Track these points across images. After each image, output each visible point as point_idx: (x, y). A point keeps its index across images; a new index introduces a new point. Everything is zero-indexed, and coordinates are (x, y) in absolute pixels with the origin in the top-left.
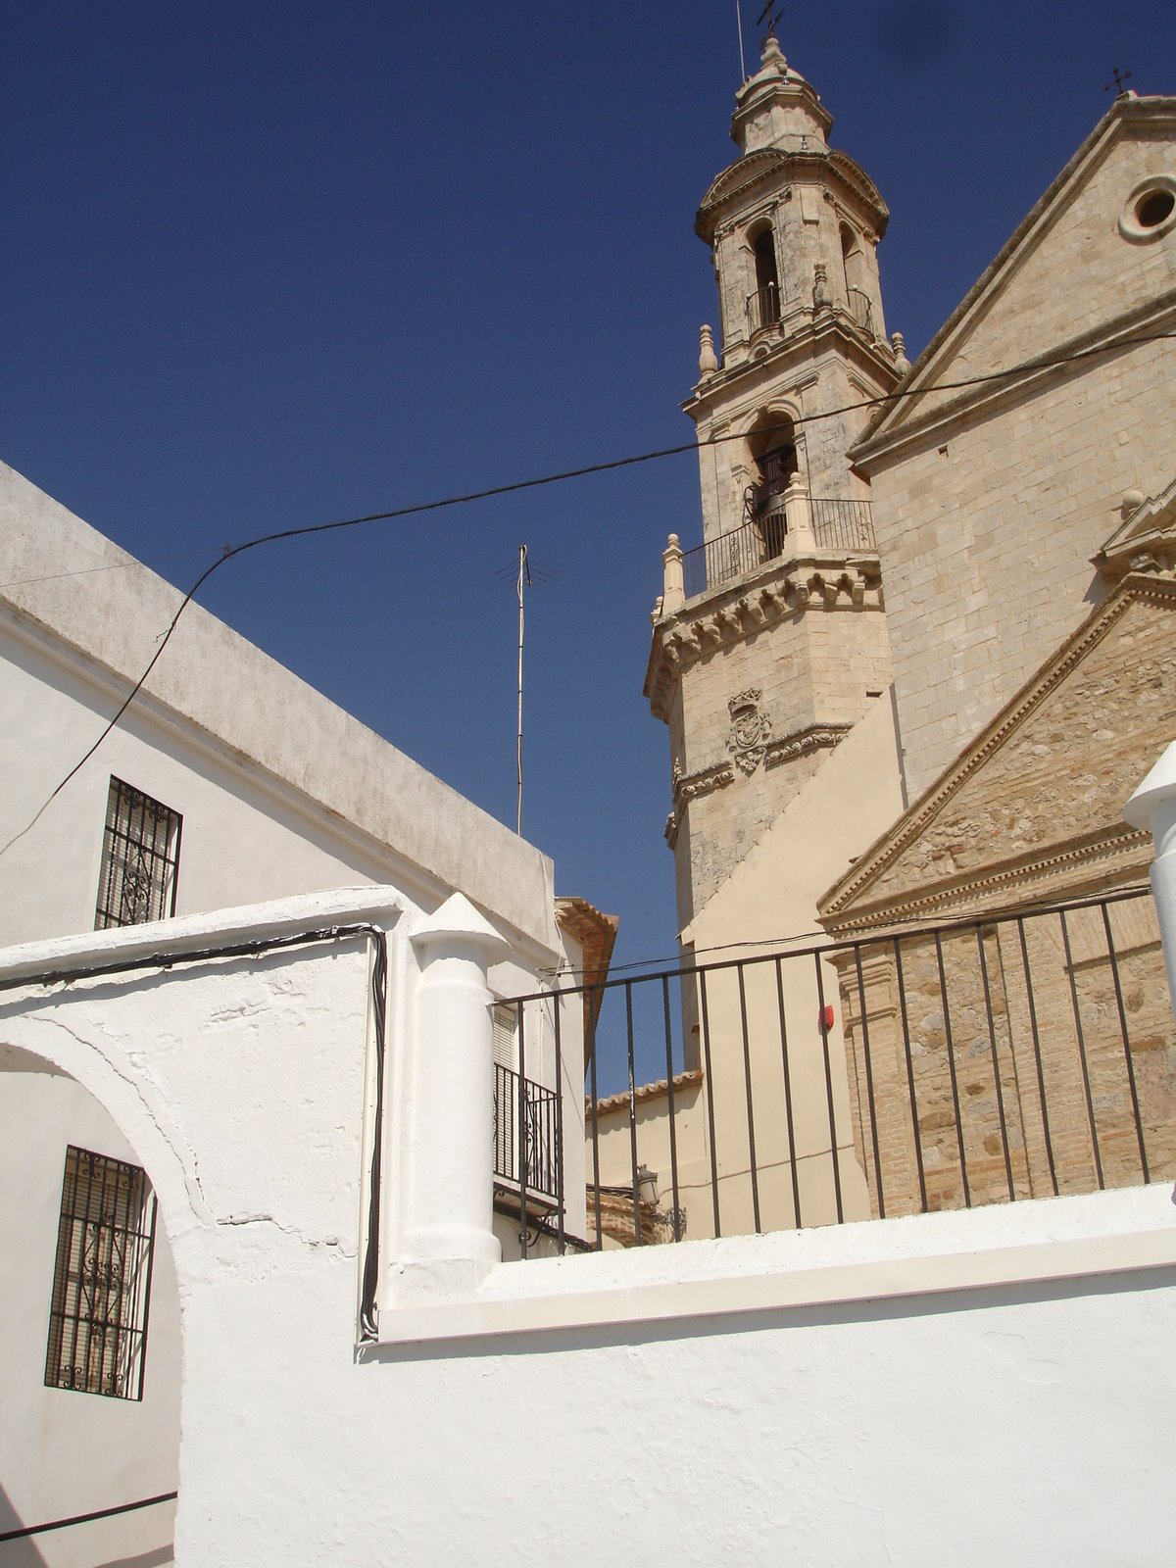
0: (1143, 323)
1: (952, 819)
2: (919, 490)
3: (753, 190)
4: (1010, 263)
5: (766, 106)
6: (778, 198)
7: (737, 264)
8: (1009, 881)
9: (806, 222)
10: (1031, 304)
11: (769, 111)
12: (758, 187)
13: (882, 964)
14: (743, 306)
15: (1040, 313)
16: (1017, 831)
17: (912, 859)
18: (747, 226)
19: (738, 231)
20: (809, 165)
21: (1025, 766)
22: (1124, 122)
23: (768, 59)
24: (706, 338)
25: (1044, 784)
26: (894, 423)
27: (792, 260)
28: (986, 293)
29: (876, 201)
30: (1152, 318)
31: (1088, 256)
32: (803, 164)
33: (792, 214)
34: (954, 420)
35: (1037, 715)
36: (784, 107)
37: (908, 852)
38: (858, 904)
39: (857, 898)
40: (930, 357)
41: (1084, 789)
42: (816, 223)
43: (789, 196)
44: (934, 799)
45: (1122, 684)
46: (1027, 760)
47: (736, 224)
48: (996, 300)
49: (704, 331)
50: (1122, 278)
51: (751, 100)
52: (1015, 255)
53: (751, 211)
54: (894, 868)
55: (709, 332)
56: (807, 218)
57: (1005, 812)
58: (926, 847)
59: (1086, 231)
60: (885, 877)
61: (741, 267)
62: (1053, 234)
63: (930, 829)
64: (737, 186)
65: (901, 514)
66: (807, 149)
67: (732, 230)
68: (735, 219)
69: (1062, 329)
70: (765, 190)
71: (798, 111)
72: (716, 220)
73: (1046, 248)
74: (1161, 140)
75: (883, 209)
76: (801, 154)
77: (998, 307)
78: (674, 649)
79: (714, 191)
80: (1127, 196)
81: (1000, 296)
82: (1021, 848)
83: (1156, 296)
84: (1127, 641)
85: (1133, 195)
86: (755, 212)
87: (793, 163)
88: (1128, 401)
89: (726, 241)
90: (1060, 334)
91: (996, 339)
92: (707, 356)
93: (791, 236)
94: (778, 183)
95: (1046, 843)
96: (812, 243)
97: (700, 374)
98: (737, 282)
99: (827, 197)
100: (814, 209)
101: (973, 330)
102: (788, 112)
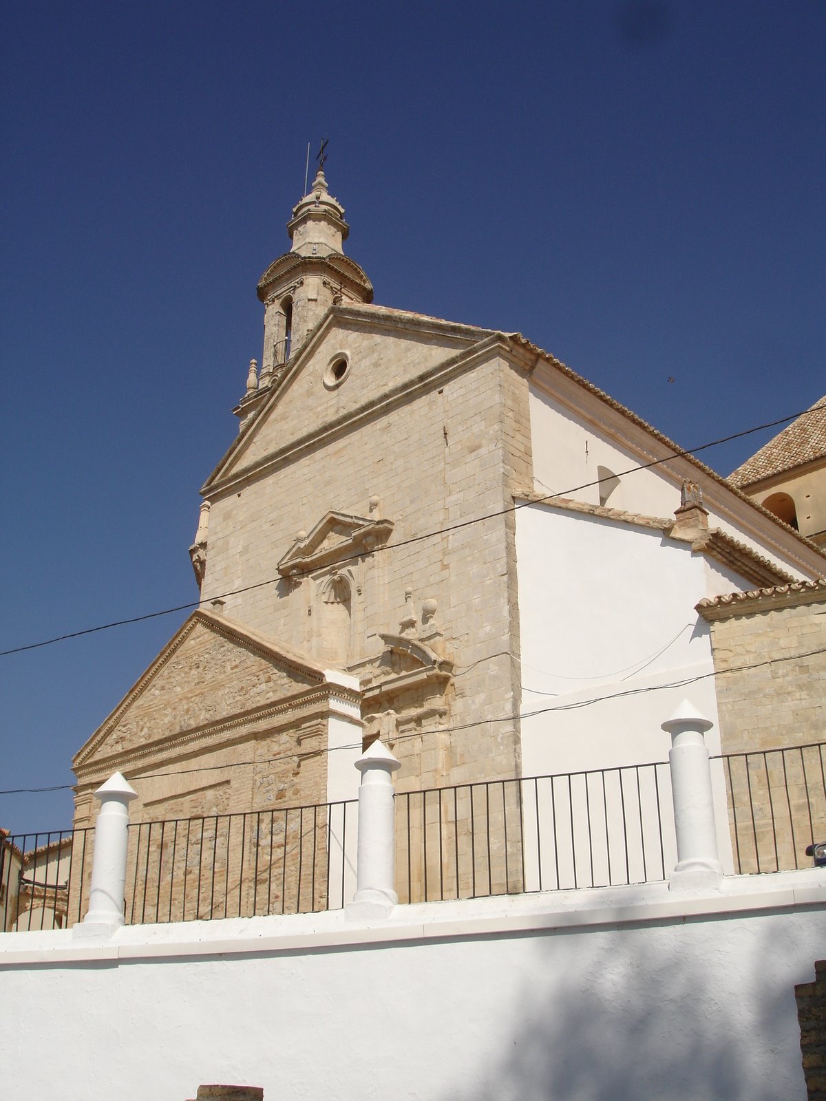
0: (320, 437)
1: (124, 724)
2: (227, 516)
3: (285, 277)
4: (278, 392)
5: (304, 221)
6: (296, 284)
7: (273, 323)
8: (135, 758)
9: (309, 300)
10: (284, 417)
11: (306, 224)
12: (288, 275)
13: (88, 794)
14: (273, 350)
15: (287, 423)
16: (143, 733)
17: (109, 742)
18: (281, 300)
19: (276, 301)
20: (315, 264)
21: (151, 701)
22: (335, 316)
23: (316, 186)
24: (253, 368)
25: (154, 711)
26: (222, 477)
27: (298, 324)
28: (266, 409)
29: (364, 281)
30: (323, 436)
31: (309, 393)
32: (311, 263)
33: (302, 295)
34: (243, 480)
35: (158, 675)
36: (314, 221)
37: (108, 738)
38: (88, 762)
39: (88, 759)
40: (239, 442)
41: (166, 715)
42: (316, 300)
43: (302, 283)
44: (118, 713)
45: (188, 664)
46: (152, 697)
47: (276, 297)
48: (272, 412)
49: (252, 363)
50: (319, 409)
51: (299, 214)
52: (280, 389)
53: (282, 290)
54: (103, 745)
55: (255, 364)
56: (310, 298)
57: (141, 723)
58: (115, 736)
59: (311, 378)
60: (99, 750)
61: (275, 325)
62: (299, 378)
63: (117, 728)
64: (276, 276)
65: (218, 529)
66: (315, 254)
67: (273, 301)
68: (275, 295)
69: (293, 434)
70: (291, 278)
71: (323, 223)
72: (267, 294)
73: (295, 386)
74: (348, 329)
75: (368, 286)
76: (310, 257)
77: (272, 417)
78: (198, 564)
79: (266, 276)
80: (328, 361)
81: (273, 411)
82: (143, 742)
83: (329, 421)
84: (193, 642)
85: (331, 361)
86: (285, 291)
87: (305, 263)
88: (309, 480)
89: (271, 307)
90: (291, 437)
91: (268, 435)
92: (252, 379)
93: (300, 309)
94: (297, 274)
95: (151, 741)
96: (311, 313)
97: (246, 390)
98: (272, 334)
99: (324, 283)
100: (315, 292)
101: (260, 428)
102: (316, 224)
